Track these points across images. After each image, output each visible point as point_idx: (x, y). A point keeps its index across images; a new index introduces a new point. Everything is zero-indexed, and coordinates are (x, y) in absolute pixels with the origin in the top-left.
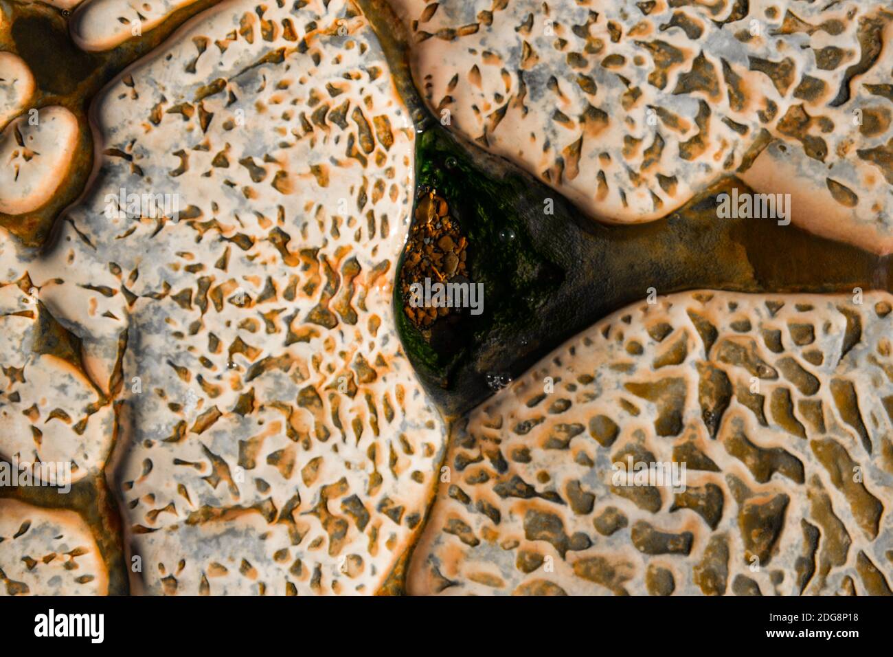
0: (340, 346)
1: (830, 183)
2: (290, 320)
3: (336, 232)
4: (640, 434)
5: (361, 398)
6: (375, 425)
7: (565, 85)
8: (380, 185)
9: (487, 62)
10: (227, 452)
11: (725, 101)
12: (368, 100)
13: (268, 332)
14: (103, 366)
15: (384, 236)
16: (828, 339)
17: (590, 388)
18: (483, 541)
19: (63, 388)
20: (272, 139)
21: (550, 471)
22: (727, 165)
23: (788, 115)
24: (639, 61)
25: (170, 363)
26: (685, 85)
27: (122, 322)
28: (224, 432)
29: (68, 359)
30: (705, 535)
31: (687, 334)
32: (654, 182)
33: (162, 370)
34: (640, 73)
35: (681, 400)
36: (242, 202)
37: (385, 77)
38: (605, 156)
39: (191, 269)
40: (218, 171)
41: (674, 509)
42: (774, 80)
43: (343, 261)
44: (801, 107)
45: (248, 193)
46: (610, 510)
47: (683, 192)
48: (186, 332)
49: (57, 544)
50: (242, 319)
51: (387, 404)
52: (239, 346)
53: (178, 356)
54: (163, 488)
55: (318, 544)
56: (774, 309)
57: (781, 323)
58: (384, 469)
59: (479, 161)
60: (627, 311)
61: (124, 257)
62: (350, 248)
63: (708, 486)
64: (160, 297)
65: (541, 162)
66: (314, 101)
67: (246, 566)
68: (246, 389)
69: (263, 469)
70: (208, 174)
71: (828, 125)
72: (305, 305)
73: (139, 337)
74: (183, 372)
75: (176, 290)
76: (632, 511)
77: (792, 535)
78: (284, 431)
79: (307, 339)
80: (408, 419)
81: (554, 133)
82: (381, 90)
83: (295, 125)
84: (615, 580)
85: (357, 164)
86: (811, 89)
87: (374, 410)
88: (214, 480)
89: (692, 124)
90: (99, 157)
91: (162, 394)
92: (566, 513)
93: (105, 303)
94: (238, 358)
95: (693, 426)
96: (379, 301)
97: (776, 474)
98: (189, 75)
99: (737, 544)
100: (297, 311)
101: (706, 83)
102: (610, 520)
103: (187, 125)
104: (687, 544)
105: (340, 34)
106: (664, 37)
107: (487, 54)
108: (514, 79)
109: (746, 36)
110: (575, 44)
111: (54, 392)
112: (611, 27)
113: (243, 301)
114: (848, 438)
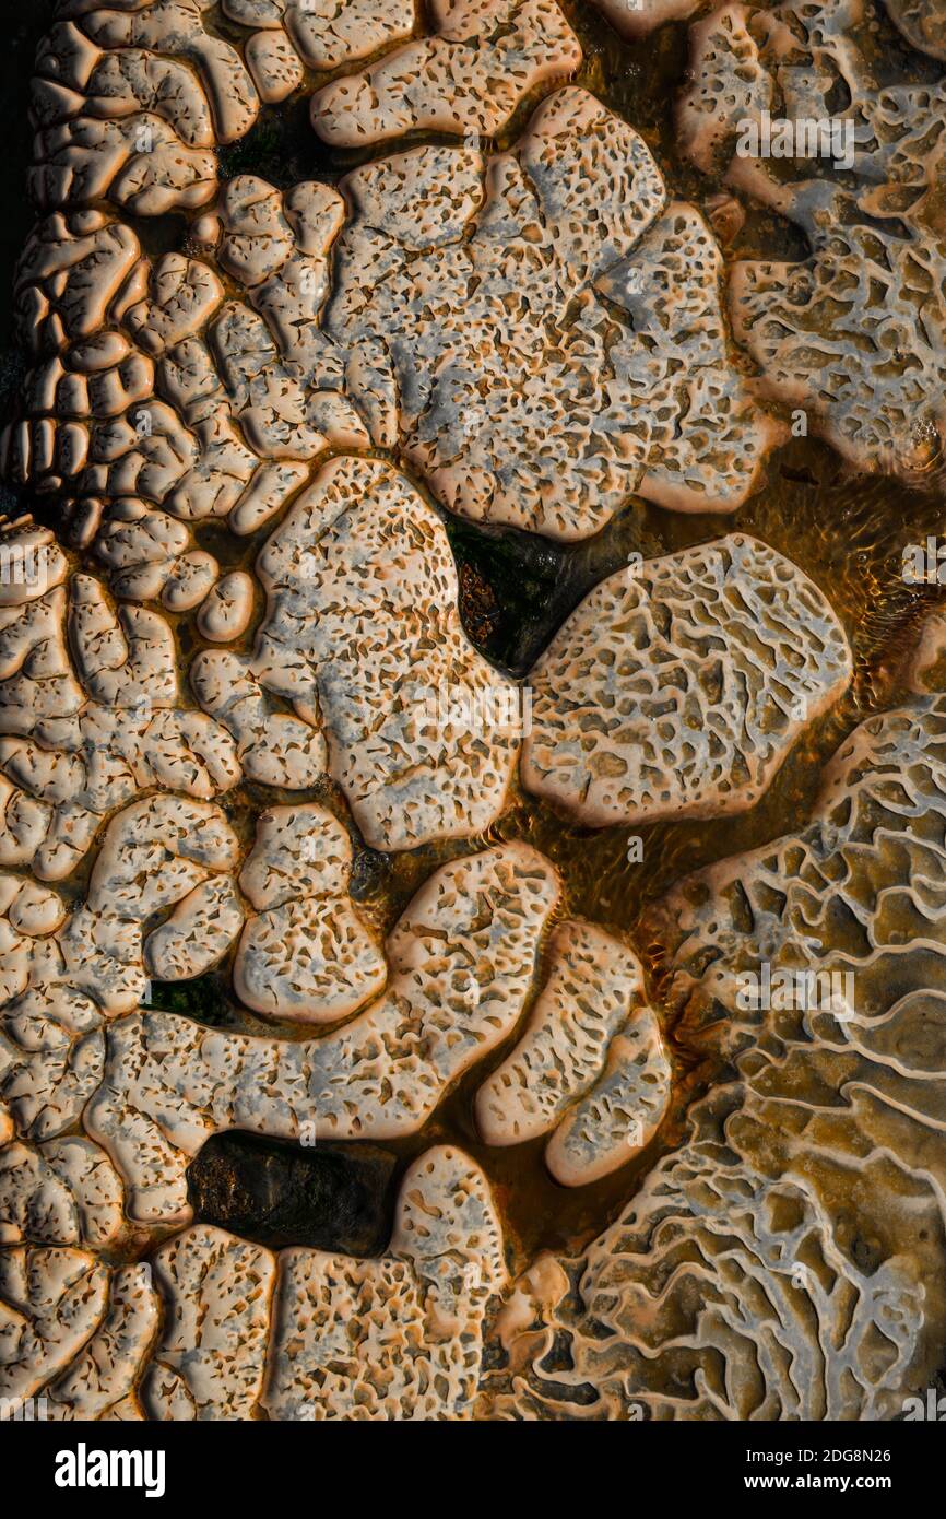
0: (441, 658)
1: (687, 482)
2: (408, 651)
3: (418, 593)
4: (627, 652)
5: (462, 682)
7: (522, 472)
8: (434, 559)
9: (474, 472)
10: (396, 737)
11: (614, 454)
12: (413, 514)
13: (398, 661)
14: (308, 710)
15: (445, 588)
16: (714, 567)
17: (591, 636)
18: (558, 742)
19: (290, 730)
20: (366, 551)
21: (584, 690)
22: (627, 489)
23: (652, 451)
24: (559, 447)
25: (348, 696)
26: (589, 453)
27: (312, 681)
28: (391, 726)
29: (287, 713)
30: (682, 697)
31: (635, 590)
32: (590, 511)
33: (344, 701)
34: (562, 453)
35: (645, 626)
36: (360, 592)
37: (418, 499)
38: (558, 504)
39: (343, 638)
40: (340, 579)
41: (660, 688)
42: (638, 435)
43: (427, 609)
44: (657, 445)
45: (362, 586)
46: (625, 701)
47: (608, 512)
48: (351, 675)
49: (313, 822)
50: (381, 658)
51: (478, 682)
52: (384, 674)
53: (351, 690)
54: (366, 769)
55: (465, 773)
56: (679, 560)
57: (686, 567)
59: (484, 530)
60: (599, 587)
61: (303, 643)
62: (429, 600)
63: (675, 669)
64: (330, 660)
65: (521, 519)
66: (382, 523)
67: (428, 799)
68: (396, 698)
69: (419, 740)
70: (336, 582)
71: (675, 451)
72: (414, 640)
73: (325, 686)
74: (357, 698)
75: (338, 653)
76: (637, 697)
77: (730, 681)
79: (421, 659)
81: (524, 500)
82: (418, 507)
83: (376, 539)
84: (640, 738)
85: (418, 551)
86: (659, 434)
87: (472, 688)
88: (394, 755)
89: (600, 472)
90: (272, 593)
91: (348, 715)
92: (601, 710)
93: (299, 673)
94: (385, 681)
95: (656, 639)
96: (454, 629)
97: (710, 650)
98: (308, 530)
99: (702, 696)
100: (411, 644)
101: (601, 447)
102: (626, 706)
103: (315, 558)
104: (674, 705)
105: (384, 482)
106: (569, 429)
107: (473, 468)
108: (492, 477)
109: (614, 415)
110: (521, 448)
111: (285, 734)
112: (538, 432)
113: (378, 648)
114: (742, 617)
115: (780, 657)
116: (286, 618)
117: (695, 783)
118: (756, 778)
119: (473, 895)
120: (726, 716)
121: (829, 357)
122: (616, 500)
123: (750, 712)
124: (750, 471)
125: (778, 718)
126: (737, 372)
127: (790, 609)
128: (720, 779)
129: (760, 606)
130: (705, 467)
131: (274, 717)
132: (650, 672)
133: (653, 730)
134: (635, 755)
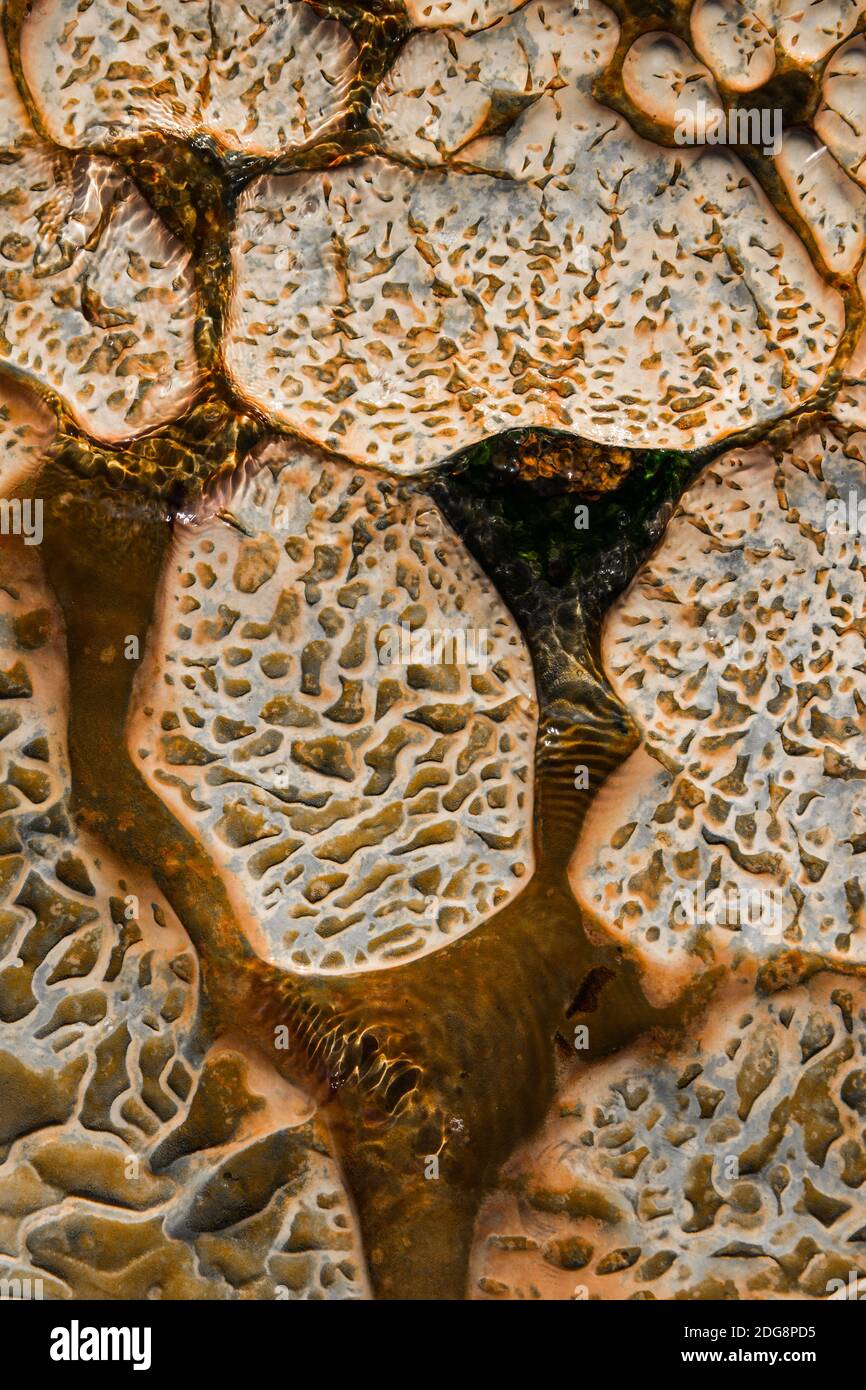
0: (493, 378)
1: (633, 825)
2: (519, 331)
3: (599, 375)
6: (421, 409)
7: (728, 588)
8: (642, 416)
9: (752, 516)
10: (398, 272)
11: (710, 733)
12: (721, 407)
13: (508, 311)
14: (480, 154)
15: (595, 420)
16: (493, 821)
17: (451, 608)
18: (314, 506)
19: (460, 118)
20: (685, 317)
21: (377, 569)
22: (652, 735)
23: (697, 790)
24: (748, 656)
25: (481, 219)
26: (726, 698)
27: (520, 175)
28: (417, 269)
29: (486, 123)
30: (319, 706)
31: (499, 694)
32: (638, 669)
33: (474, 212)
34: (737, 657)
35: (439, 688)
36: (628, 289)
37: (743, 424)
38: (663, 624)
39: (568, 239)
40: (657, 266)
41: (342, 679)
42: (727, 777)
43: (572, 382)
44: (703, 801)
45: (637, 294)
46: (341, 622)
47: (628, 696)
48: (509, 235)
49: (315, 110)
50: (521, 288)
51: (440, 420)
52: (496, 285)
53: (487, 227)
54: (366, 212)
56: (520, 774)
57: (507, 780)
58: (381, 417)
60: (520, 641)
61: (579, 178)
62: (584, 389)
63: (362, 710)
64: (542, 211)
65: (661, 564)
66: (721, 356)
67: (293, 288)
68: (455, 290)
69: (383, 304)
70: (655, 257)
71: (685, 825)
72: (532, 346)
73: (507, 190)
74: (473, 232)
75: (548, 226)
76: (341, 642)
77: (318, 784)
78: (417, 325)
79: (500, 347)
80: (426, 439)
81: (685, 578)
82: (730, 419)
83: (699, 338)
84: (279, 625)
85: (663, 396)
87: (434, 408)
88: (373, 259)
89: (690, 703)
90: (672, 159)
91: (453, 211)
93: (537, 160)
94: (486, 282)
95: (416, 698)
96: (532, 414)
97: (372, 770)
98: (747, 240)
99: (310, 735)
100: (527, 339)
101: (725, 719)
102: (332, 622)
103: (702, 238)
104: (311, 690)
105: (783, 381)
106: (770, 679)
107: (759, 517)
108: (737, 542)
109: (768, 753)
110: (766, 599)
111: (455, 110)
112: (781, 631)
113: (537, 288)
114: (405, 835)
115: (329, 868)
116: (626, 166)
117: (189, 683)
118: (168, 770)
119: (135, 309)
120: (267, 761)
121: (749, 1100)
122: (640, 714)
123: (263, 796)
124: (618, 923)
125: (243, 835)
126: (773, 958)
127: (395, 907)
128: (183, 720)
129: (412, 865)
130: (645, 861)
131: (486, 99)
132: (367, 674)
133: (284, 648)
134: (257, 609)
